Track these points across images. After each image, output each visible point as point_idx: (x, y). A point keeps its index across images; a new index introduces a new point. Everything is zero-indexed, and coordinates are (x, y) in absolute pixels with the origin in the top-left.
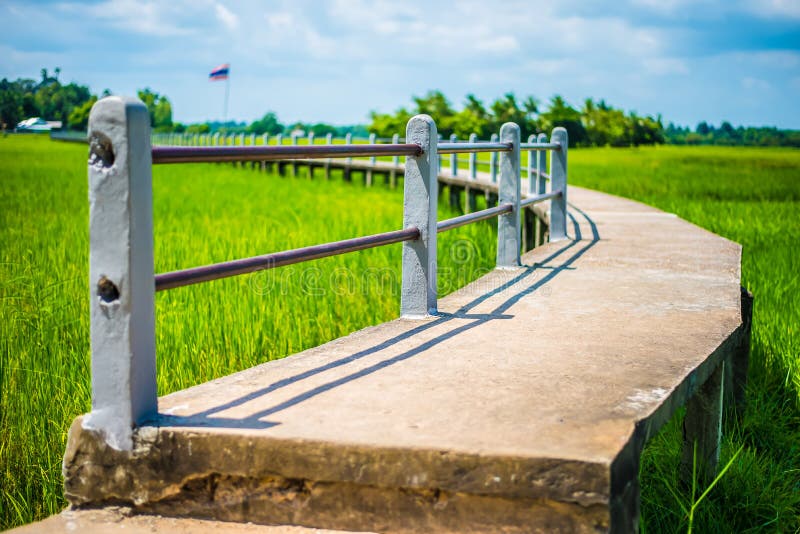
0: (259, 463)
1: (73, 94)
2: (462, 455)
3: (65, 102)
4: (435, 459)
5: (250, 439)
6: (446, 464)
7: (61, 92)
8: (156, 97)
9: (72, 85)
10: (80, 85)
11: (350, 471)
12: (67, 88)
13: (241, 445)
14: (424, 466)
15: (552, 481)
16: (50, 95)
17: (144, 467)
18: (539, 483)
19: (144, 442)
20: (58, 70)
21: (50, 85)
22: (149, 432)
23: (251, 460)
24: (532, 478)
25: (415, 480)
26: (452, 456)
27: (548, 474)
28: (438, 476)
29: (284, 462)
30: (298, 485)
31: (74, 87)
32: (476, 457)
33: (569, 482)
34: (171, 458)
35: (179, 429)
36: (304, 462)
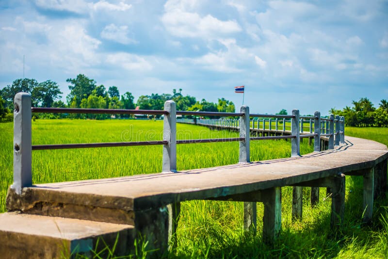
0: (51, 197)
1: (188, 101)
2: (98, 195)
3: (184, 105)
4: (92, 197)
5: (49, 191)
6: (94, 198)
7: (182, 100)
8: (227, 102)
9: (187, 97)
10: (191, 97)
11: (72, 200)
12: (185, 98)
13: (47, 192)
14: (89, 198)
15: (119, 203)
16: (177, 102)
17: (24, 199)
18: (116, 204)
19: (24, 192)
20: (181, 90)
21: (177, 97)
22: (25, 189)
23: (48, 197)
24: (114, 202)
25: (87, 203)
26: (95, 196)
27: (118, 201)
28: (92, 202)
29: (56, 197)
30: (61, 205)
31: (188, 98)
32: (101, 196)
33: (124, 203)
34: (30, 196)
35: (32, 188)
36: (61, 197)
